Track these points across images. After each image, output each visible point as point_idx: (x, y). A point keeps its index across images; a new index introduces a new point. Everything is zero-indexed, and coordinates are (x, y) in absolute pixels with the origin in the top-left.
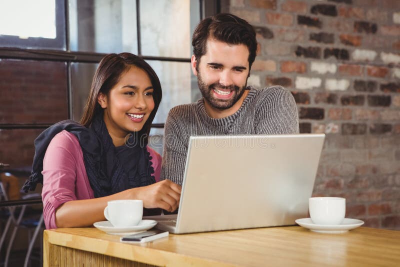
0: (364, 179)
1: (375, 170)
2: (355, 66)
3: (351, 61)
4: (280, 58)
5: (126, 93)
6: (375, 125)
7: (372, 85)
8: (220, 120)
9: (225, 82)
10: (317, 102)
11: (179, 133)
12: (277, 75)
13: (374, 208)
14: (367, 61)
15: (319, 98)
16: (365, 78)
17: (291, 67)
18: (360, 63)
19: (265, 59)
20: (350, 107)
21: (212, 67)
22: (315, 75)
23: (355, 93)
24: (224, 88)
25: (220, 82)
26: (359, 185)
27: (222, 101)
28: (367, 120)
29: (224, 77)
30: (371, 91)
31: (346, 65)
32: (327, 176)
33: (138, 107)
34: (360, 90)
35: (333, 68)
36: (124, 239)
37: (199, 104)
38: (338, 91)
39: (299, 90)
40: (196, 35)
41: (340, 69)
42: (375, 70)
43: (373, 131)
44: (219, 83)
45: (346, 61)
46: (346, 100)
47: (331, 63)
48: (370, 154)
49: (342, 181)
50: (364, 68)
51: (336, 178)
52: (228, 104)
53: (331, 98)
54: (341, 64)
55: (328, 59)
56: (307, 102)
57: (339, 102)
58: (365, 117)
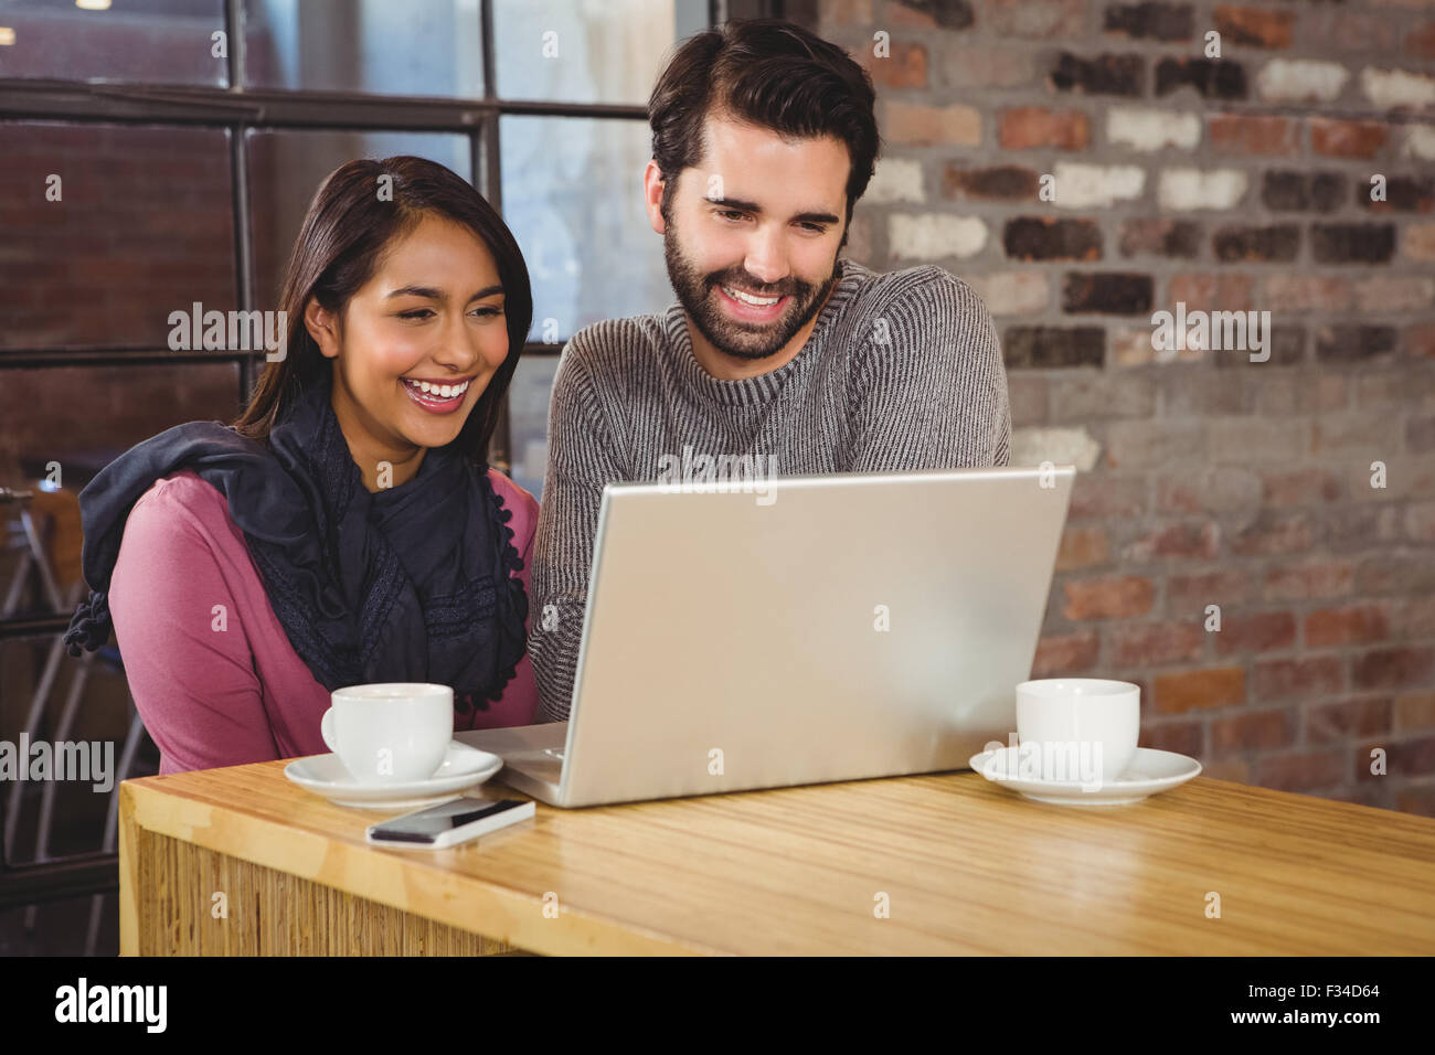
0: (1293, 522)
1: (1331, 491)
2: (1268, 120)
3: (1252, 103)
4: (997, 99)
5: (405, 315)
6: (1337, 329)
7: (1327, 188)
8: (736, 386)
9: (763, 268)
10: (1126, 251)
11: (598, 421)
12: (983, 161)
13: (1324, 623)
14: (1311, 103)
15: (1135, 237)
16: (1303, 162)
17: (1033, 130)
18: (1286, 107)
19: (943, 103)
20: (1249, 267)
21: (720, 213)
22: (1126, 156)
23: (1265, 218)
24: (757, 285)
25: (748, 266)
26: (1274, 544)
27: (749, 329)
28: (1306, 312)
29: (760, 250)
30: (1326, 207)
31: (1234, 118)
32: (1162, 513)
33: (445, 359)
34: (1285, 207)
35: (1187, 131)
36: (380, 835)
37: (670, 323)
38: (1205, 212)
39: (1064, 209)
40: (667, 95)
41: (1211, 133)
42: (1339, 134)
43: (1326, 352)
44: (741, 270)
45: (1236, 104)
46: (1232, 244)
47: (1179, 110)
48: (1317, 432)
49: (1214, 532)
50: (1299, 129)
51: (1193, 520)
52: (767, 338)
53: (1179, 238)
54: (1216, 116)
55: (1171, 99)
56: (1092, 253)
57: (1206, 249)
58: (1302, 304)
